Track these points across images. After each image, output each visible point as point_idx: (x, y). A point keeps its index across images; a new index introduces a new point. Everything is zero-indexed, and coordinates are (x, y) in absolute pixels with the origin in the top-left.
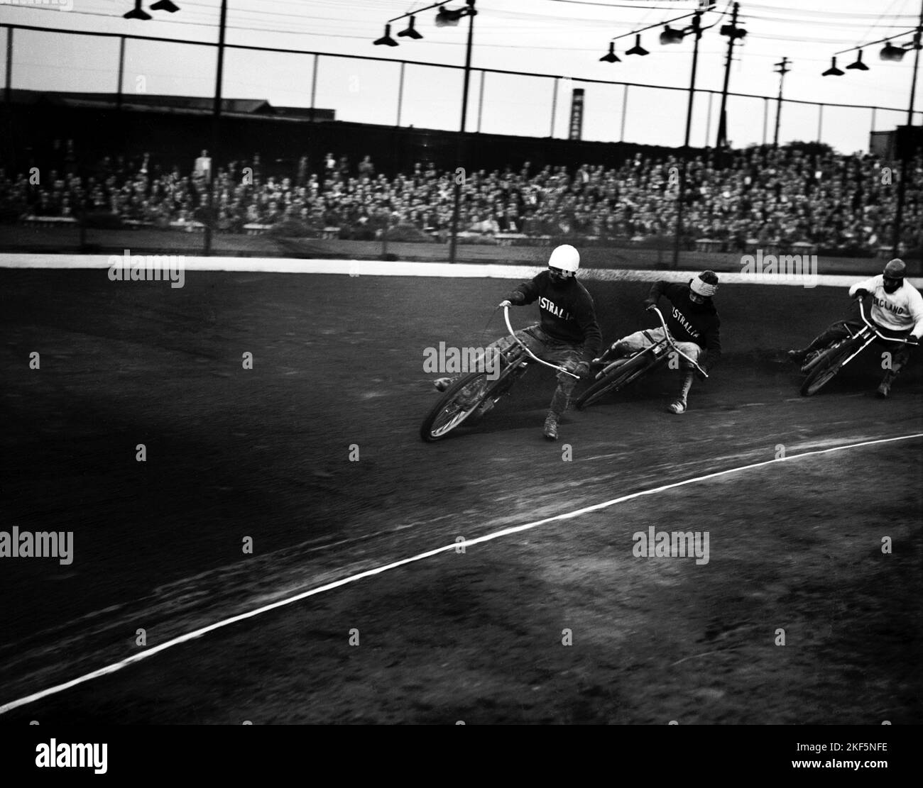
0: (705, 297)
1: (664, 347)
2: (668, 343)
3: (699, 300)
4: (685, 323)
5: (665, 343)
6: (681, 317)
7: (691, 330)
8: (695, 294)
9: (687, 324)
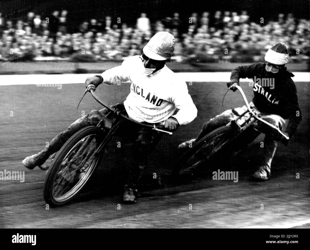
0: (280, 66)
1: (247, 119)
2: (251, 114)
3: (274, 69)
4: (265, 93)
5: (247, 115)
6: (261, 89)
7: (271, 99)
8: (270, 64)
9: (267, 93)
